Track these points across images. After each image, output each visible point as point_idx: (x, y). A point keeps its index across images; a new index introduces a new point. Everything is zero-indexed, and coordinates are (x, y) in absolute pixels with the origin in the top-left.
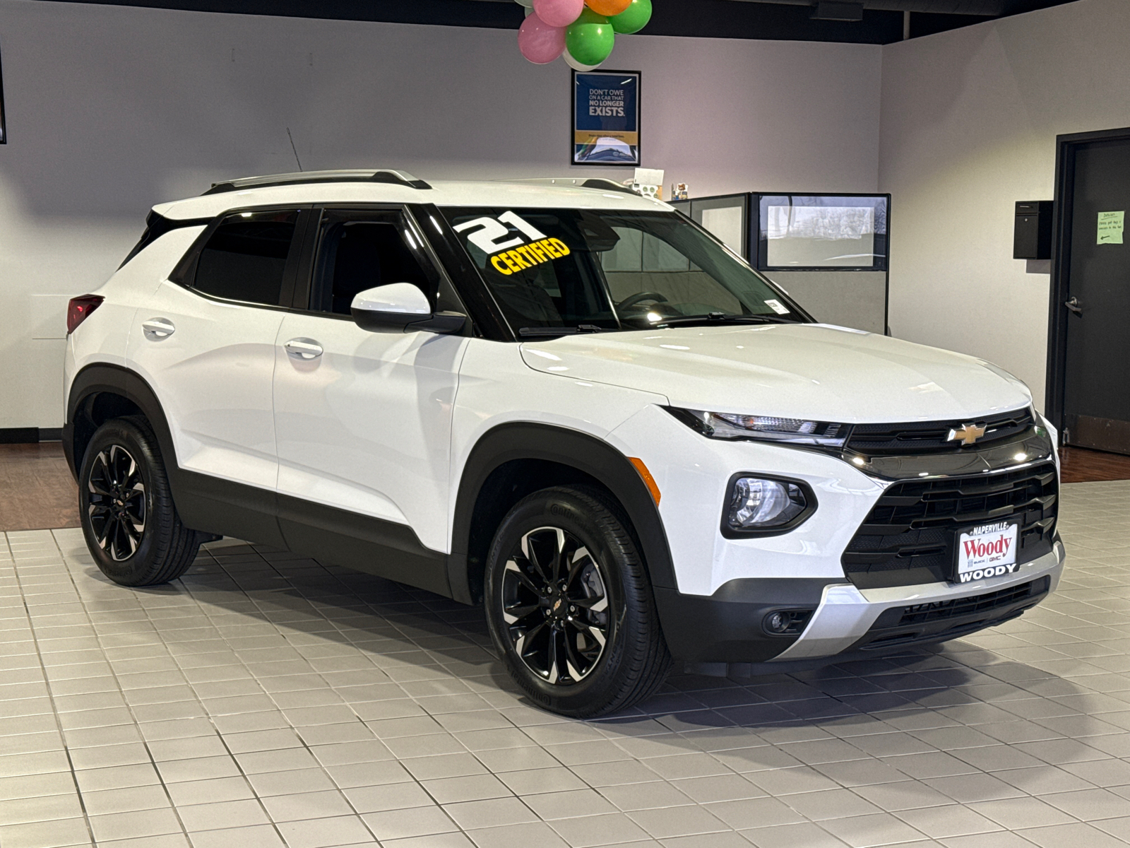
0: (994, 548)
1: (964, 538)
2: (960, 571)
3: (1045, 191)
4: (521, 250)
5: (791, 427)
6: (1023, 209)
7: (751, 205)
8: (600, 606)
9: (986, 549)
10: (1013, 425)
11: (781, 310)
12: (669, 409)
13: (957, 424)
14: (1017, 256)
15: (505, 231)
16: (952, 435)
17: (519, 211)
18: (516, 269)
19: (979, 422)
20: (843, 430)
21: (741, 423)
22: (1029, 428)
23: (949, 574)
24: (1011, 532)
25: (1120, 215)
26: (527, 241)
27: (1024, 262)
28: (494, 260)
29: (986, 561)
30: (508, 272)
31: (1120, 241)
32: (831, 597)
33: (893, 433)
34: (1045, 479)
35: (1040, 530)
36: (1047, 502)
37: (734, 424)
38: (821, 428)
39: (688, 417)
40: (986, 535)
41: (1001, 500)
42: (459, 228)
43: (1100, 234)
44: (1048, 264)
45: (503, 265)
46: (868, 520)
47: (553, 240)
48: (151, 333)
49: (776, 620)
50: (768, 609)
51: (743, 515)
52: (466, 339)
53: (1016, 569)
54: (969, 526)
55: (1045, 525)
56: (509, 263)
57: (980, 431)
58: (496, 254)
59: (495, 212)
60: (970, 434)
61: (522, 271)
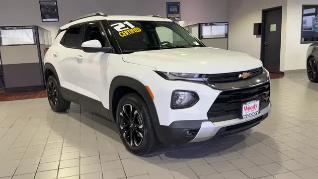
0: (253, 108)
1: (244, 106)
2: (243, 115)
3: (260, 21)
4: (128, 31)
5: (192, 76)
6: (255, 25)
7: (200, 26)
8: (141, 127)
9: (250, 108)
10: (258, 72)
11: (197, 44)
12: (156, 72)
13: (241, 73)
14: (254, 34)
15: (124, 26)
16: (240, 76)
17: (129, 21)
18: (125, 35)
19: (248, 72)
20: (207, 76)
21: (177, 75)
22: (262, 72)
23: (240, 116)
24: (257, 103)
25: (275, 25)
26: (130, 28)
27: (256, 36)
28: (120, 33)
29: (250, 112)
30: (123, 36)
31: (275, 30)
32: (204, 125)
33: (222, 76)
34: (267, 87)
35: (265, 100)
36: (267, 93)
37: (175, 76)
38: (200, 76)
39: (162, 74)
40: (250, 104)
41: (254, 94)
42: (112, 26)
43: (271, 29)
44: (261, 35)
45: (122, 34)
46: (214, 103)
47: (137, 28)
48: (55, 56)
49: (188, 132)
50: (185, 130)
51: (178, 102)
52: (111, 54)
53: (259, 113)
54: (245, 102)
55: (266, 99)
56: (124, 34)
57: (248, 74)
58: (121, 32)
59: (122, 22)
60: (245, 75)
61: (127, 36)
